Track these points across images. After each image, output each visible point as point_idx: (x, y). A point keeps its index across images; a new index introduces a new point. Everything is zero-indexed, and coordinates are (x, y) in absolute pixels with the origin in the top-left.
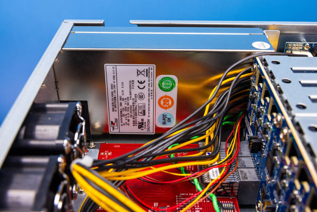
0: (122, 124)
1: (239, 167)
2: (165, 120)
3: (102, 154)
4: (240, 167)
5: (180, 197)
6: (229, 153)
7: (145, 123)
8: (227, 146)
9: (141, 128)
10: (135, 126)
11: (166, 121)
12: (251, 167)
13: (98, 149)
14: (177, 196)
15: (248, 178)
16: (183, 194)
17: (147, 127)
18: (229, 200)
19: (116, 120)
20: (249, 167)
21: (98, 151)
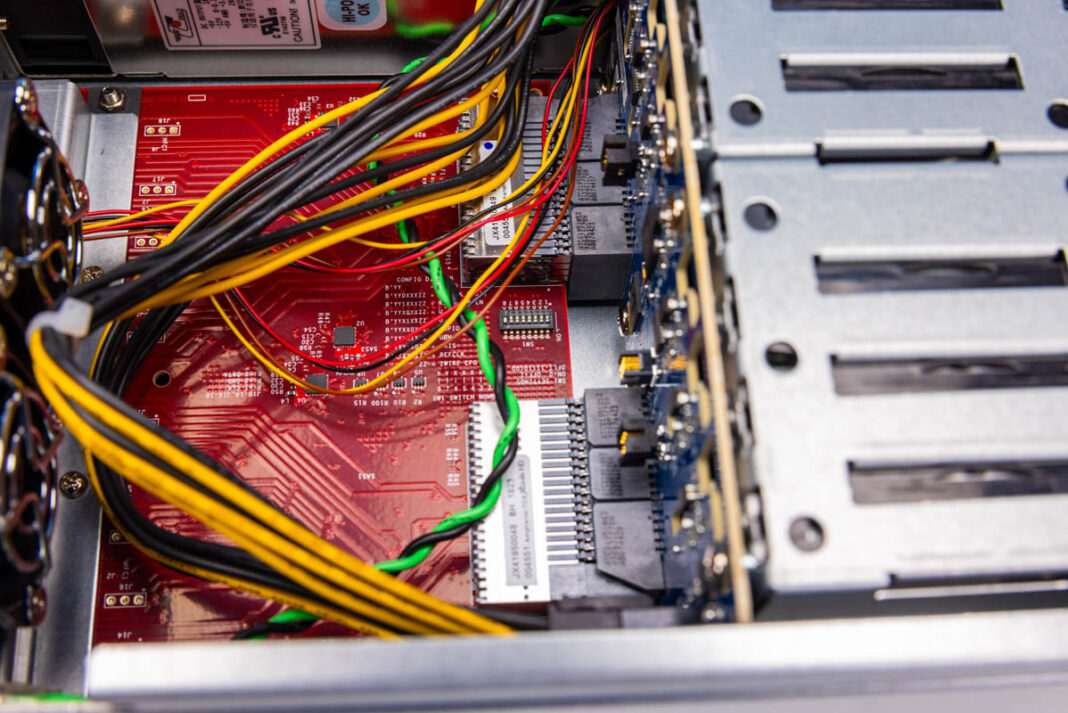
0: (204, 23)
1: (575, 199)
2: (348, 9)
3: (150, 130)
4: (579, 202)
5: (398, 291)
6: (549, 156)
7: (283, 18)
8: (551, 112)
9: (270, 32)
10: (250, 29)
11: (353, 13)
12: (612, 201)
13: (135, 113)
14: (387, 287)
15: (599, 245)
16: (407, 280)
17: (290, 29)
18: (542, 294)
19: (182, 13)
20: (608, 202)
21: (132, 121)
